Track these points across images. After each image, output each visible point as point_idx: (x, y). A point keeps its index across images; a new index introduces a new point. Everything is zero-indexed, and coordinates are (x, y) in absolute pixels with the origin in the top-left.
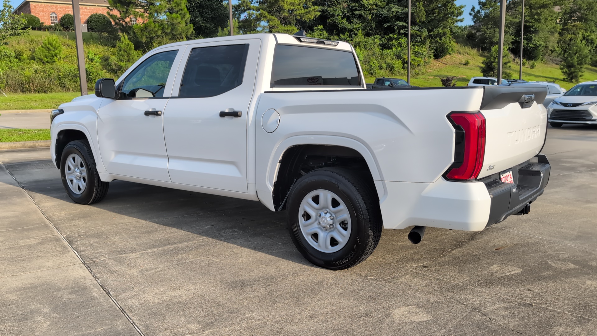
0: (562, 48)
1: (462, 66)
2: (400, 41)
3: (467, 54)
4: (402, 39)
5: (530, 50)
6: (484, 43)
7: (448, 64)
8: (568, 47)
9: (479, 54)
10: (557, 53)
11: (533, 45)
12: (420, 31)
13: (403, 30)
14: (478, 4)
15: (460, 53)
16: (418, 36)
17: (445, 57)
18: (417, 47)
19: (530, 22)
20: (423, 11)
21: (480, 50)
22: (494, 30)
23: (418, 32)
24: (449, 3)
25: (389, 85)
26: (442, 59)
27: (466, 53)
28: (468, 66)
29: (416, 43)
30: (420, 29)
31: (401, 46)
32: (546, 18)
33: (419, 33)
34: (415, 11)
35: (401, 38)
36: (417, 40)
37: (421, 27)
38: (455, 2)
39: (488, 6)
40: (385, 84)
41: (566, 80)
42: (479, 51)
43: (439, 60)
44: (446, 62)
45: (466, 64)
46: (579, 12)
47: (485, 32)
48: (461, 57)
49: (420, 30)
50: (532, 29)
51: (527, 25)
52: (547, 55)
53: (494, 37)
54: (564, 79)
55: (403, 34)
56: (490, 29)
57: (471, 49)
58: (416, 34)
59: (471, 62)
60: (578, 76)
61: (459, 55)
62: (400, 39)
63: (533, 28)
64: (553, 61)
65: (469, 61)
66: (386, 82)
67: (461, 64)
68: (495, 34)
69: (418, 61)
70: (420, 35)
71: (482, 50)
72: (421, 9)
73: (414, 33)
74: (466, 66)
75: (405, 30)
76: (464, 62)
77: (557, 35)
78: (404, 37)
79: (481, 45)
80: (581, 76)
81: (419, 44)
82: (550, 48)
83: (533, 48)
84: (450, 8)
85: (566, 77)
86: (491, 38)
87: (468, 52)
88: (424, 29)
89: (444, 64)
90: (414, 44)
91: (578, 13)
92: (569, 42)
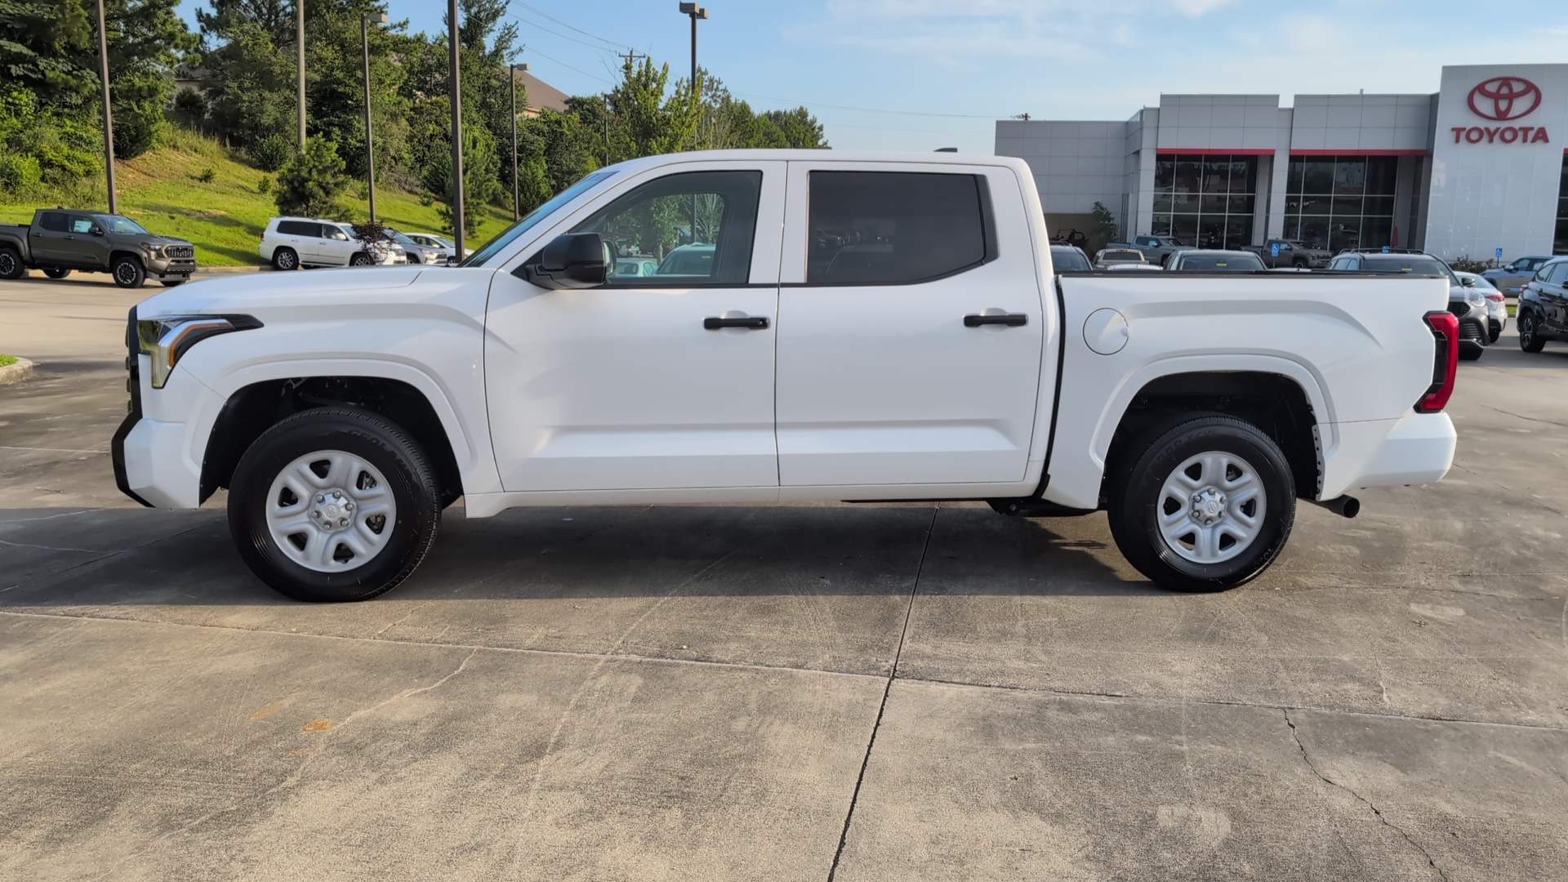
0: (415, 155)
1: (197, 182)
2: (14, 98)
3: (196, 151)
4: (21, 92)
5: (352, 154)
6: (236, 124)
7: (155, 174)
8: (427, 153)
9: (226, 155)
10: (406, 165)
11: (358, 141)
12: (74, 77)
13: (17, 65)
14: (195, 18)
15: (175, 147)
16: (71, 89)
17: (143, 156)
18: (68, 122)
19: (346, 86)
20: (83, 19)
21: (228, 144)
22: (260, 95)
23: (70, 77)
24: (160, 9)
25: (91, 232)
26: (137, 161)
27: (191, 148)
28: (213, 184)
29: (66, 110)
30: (74, 69)
31: (18, 114)
32: (380, 80)
33: (74, 82)
34: (60, 16)
35: (15, 90)
36: (68, 100)
37: (76, 64)
38: (174, 9)
39: (236, 29)
40: (76, 229)
41: (448, 231)
42: (225, 145)
43: (127, 162)
44: (147, 168)
45: (207, 178)
46: (440, 73)
47: (237, 99)
48: (181, 157)
49: (75, 73)
50: (349, 102)
51: (340, 90)
52: (387, 167)
53: (262, 112)
54: (444, 228)
55: (19, 77)
56: (248, 90)
57: (202, 137)
58: (66, 82)
59: (219, 175)
60: (476, 223)
61: (176, 153)
62: (15, 94)
63: (352, 100)
64: (401, 185)
65: (213, 171)
66: (77, 223)
67: (192, 178)
68: (262, 105)
69: (84, 163)
70: (78, 86)
71: (231, 145)
72: (76, 12)
73: (60, 80)
74: (208, 184)
75: (24, 67)
76: (199, 173)
77: (404, 122)
78: (25, 86)
79: (228, 130)
80: (480, 223)
81: (74, 112)
82: (392, 153)
83: (358, 148)
84: (163, 24)
85: (447, 225)
86: (253, 115)
87: (198, 145)
88: (88, 70)
89: (145, 173)
90: (60, 110)
91: (437, 75)
92: (428, 142)
